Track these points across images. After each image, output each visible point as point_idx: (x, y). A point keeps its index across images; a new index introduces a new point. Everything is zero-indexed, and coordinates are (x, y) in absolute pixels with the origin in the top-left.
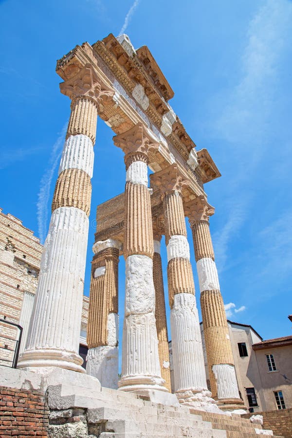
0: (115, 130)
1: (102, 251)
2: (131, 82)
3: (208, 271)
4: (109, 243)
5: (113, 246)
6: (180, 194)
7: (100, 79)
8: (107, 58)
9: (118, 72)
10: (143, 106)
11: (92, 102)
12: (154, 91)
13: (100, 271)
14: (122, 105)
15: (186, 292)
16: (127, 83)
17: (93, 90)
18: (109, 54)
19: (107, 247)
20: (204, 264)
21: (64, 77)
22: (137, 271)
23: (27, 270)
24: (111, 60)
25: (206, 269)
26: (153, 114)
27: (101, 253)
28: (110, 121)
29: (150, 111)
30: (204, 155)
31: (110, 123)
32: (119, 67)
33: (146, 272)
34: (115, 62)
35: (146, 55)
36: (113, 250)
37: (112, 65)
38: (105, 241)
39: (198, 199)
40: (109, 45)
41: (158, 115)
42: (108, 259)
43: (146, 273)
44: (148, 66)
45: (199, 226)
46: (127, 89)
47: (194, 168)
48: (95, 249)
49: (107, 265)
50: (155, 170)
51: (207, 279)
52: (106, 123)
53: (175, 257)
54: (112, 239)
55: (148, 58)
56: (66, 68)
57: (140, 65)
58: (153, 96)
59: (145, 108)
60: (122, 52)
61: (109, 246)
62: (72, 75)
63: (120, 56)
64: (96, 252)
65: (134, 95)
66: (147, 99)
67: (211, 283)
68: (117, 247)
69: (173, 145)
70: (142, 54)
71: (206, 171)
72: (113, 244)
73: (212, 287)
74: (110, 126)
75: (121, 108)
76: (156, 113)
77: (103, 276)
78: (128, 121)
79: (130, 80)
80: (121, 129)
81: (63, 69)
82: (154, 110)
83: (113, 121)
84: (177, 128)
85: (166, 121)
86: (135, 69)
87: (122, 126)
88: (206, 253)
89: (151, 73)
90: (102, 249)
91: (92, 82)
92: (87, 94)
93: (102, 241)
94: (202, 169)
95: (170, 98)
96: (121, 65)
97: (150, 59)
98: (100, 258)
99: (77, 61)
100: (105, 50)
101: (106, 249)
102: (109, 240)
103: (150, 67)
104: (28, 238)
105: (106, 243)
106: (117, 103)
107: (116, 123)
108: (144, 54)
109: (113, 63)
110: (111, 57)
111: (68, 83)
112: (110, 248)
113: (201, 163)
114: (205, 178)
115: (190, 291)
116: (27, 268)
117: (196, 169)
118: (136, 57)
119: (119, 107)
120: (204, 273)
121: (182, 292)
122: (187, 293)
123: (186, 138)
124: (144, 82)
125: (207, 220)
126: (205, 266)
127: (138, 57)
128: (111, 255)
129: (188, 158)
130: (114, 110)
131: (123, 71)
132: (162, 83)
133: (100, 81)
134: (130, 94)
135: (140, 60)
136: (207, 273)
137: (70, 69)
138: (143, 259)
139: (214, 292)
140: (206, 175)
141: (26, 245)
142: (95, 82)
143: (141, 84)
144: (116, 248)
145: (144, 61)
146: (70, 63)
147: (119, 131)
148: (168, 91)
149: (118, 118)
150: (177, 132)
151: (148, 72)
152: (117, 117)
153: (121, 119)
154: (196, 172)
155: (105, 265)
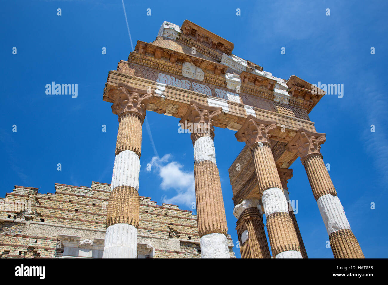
0: (177, 116)
1: (241, 215)
2: (176, 66)
3: (328, 211)
4: (244, 205)
5: (249, 206)
6: (264, 144)
7: (135, 89)
8: (144, 61)
9: (160, 65)
10: (198, 78)
11: (131, 114)
12: (203, 60)
13: (245, 235)
14: (169, 94)
15: (284, 250)
16: (173, 69)
17: (131, 104)
18: (145, 57)
19: (244, 209)
20: (322, 203)
21: (111, 101)
22: (207, 252)
23: (196, 250)
24: (149, 60)
25: (326, 209)
26: (212, 80)
27: (241, 217)
28: (167, 111)
29: (208, 78)
30: (294, 82)
31: (168, 113)
32: (158, 61)
33: (215, 250)
34: (153, 59)
35: (190, 27)
36: (251, 210)
37: (152, 63)
38: (240, 204)
39: (298, 133)
40: (141, 50)
41: (218, 77)
42: (247, 221)
43: (215, 252)
44: (197, 35)
45: (308, 162)
46: (175, 74)
47: (287, 102)
48: (236, 214)
49: (248, 227)
50: (236, 129)
51: (329, 220)
52: (166, 114)
53: (269, 214)
54: (246, 199)
55: (193, 29)
56: (109, 94)
57: (188, 39)
58: (203, 65)
59: (202, 79)
60: (155, 48)
61: (246, 208)
62: (115, 96)
63: (155, 52)
64: (238, 217)
65: (184, 75)
66: (199, 70)
67: (334, 224)
68: (254, 206)
69: (249, 94)
70: (186, 29)
71: (304, 97)
72: (249, 204)
73: (336, 228)
74: (171, 115)
75: (168, 98)
76: (215, 77)
77: (248, 240)
78: (182, 105)
79: (174, 65)
80: (181, 113)
81: (106, 96)
82: (211, 75)
83: (170, 111)
84: (245, 77)
85: (230, 77)
86: (173, 54)
87: (179, 110)
88: (322, 190)
89: (202, 40)
90: (241, 213)
91: (128, 95)
92: (126, 110)
93: (239, 204)
94: (297, 98)
95: (230, 50)
96: (160, 58)
97: (195, 28)
98: (242, 222)
99: (111, 86)
100: (139, 56)
101: (244, 212)
102: (244, 202)
103: (199, 35)
104: (188, 219)
105: (242, 205)
106: (163, 96)
107: (174, 111)
108: (188, 28)
109: (151, 61)
110: (147, 58)
111: (115, 104)
112: (247, 209)
113: (293, 93)
114: (307, 104)
115: (289, 248)
116: (195, 248)
117: (289, 102)
118: (182, 35)
119: (166, 99)
120: (325, 213)
121: (281, 251)
122: (286, 250)
123: (260, 80)
124: (188, 59)
125: (316, 152)
126: (324, 206)
127: (184, 34)
128: (249, 217)
129: (274, 97)
130: (165, 103)
131: (164, 62)
132: (216, 42)
133: (137, 90)
134: (180, 76)
135: (187, 35)
136: (327, 213)
137: (111, 93)
138: (211, 238)
139: (340, 234)
140: (306, 100)
141: (188, 226)
142: (131, 94)
143: (187, 61)
144: (252, 208)
145: (191, 33)
146: (108, 90)
147: (181, 115)
148: (226, 45)
149: (172, 107)
150: (246, 80)
151: (199, 40)
152: (170, 106)
153: (175, 106)
154: (291, 105)
155: (247, 229)
